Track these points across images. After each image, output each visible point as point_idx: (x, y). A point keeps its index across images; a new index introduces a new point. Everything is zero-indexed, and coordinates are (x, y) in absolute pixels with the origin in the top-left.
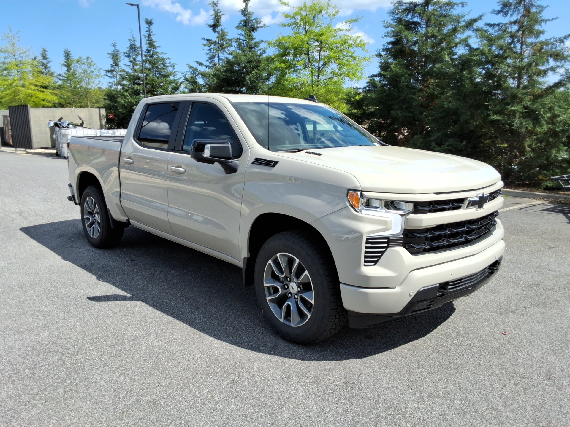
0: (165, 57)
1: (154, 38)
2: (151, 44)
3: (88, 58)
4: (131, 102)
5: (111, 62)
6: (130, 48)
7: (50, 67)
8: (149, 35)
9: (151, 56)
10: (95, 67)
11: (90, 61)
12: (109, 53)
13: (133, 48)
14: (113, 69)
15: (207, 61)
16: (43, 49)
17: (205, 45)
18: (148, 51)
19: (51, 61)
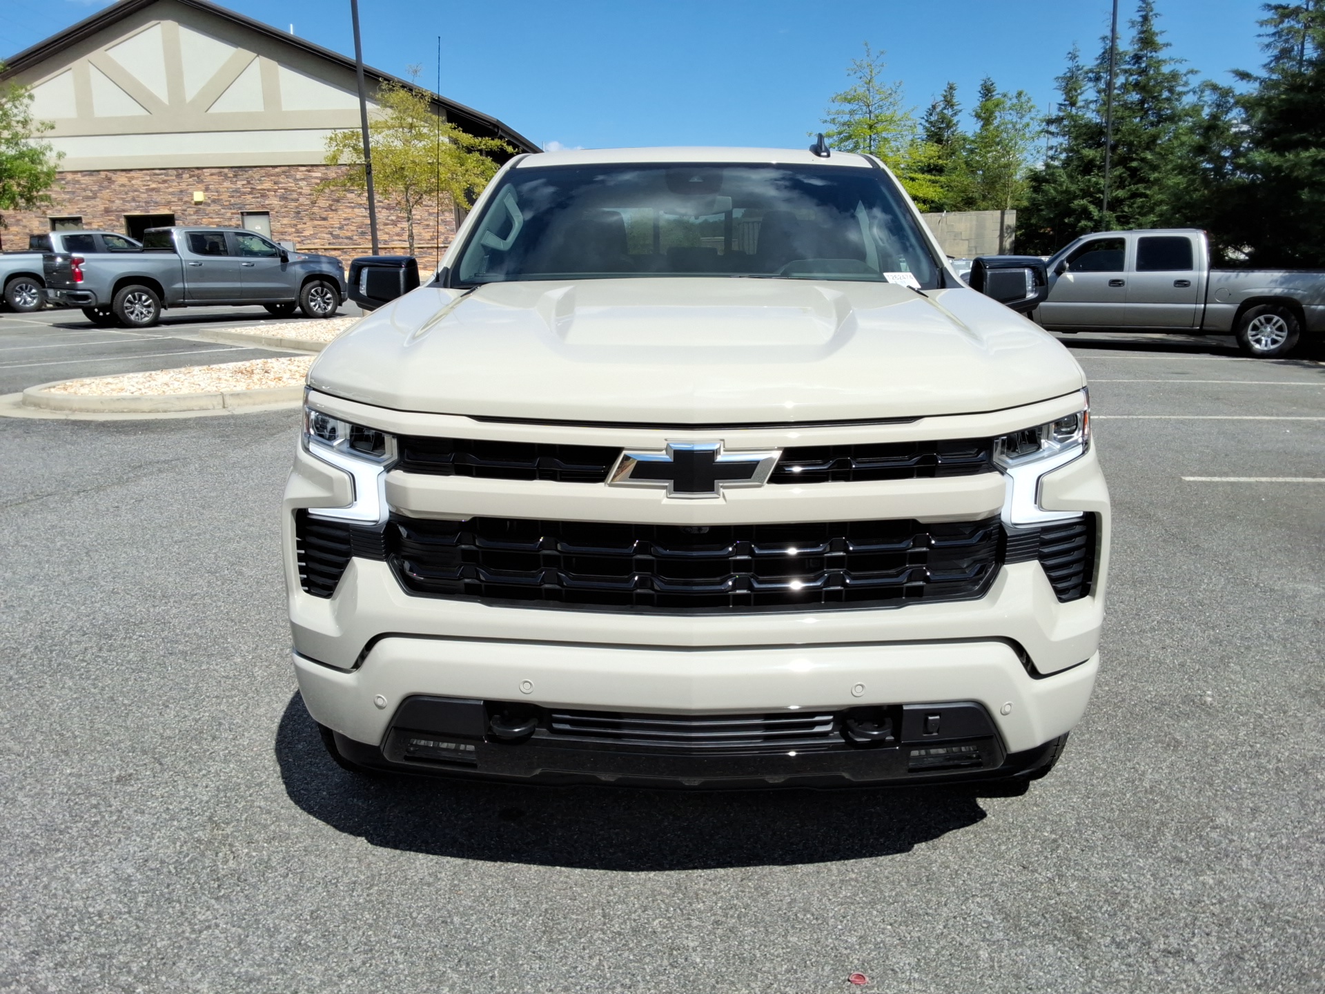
0: (1182, 69)
1: (1156, 25)
2: (1147, 40)
3: (1020, 94)
4: (1067, 192)
5: (1060, 97)
6: (1103, 59)
7: (956, 125)
8: (1145, 19)
9: (1143, 72)
10: (1033, 114)
11: (1023, 99)
12: (1057, 78)
13: (1110, 57)
14: (1061, 114)
15: (1265, 66)
16: (949, 84)
17: (1262, 23)
18: (1137, 58)
19: (960, 111)
